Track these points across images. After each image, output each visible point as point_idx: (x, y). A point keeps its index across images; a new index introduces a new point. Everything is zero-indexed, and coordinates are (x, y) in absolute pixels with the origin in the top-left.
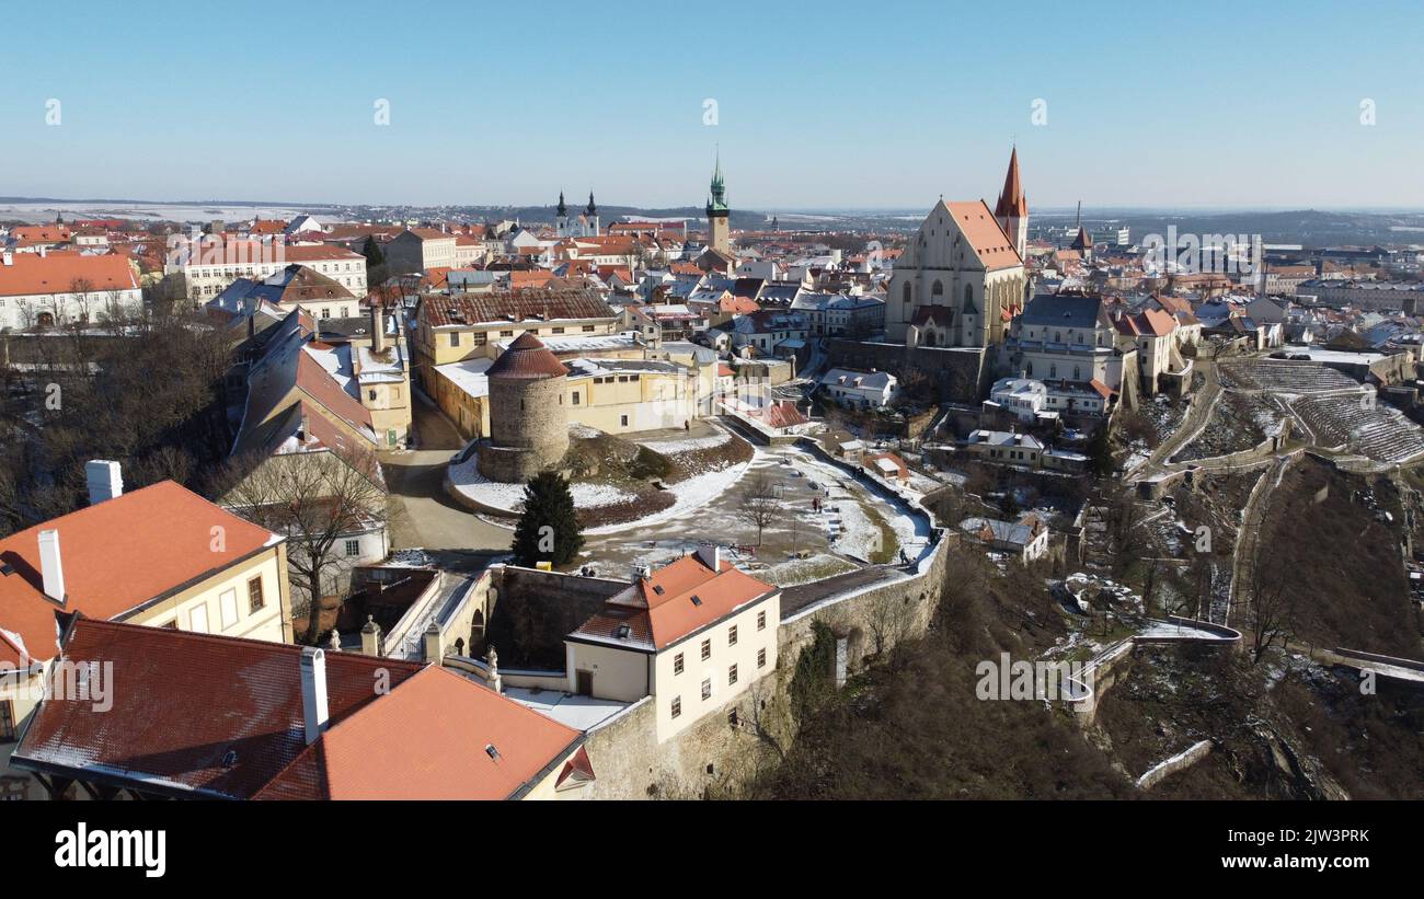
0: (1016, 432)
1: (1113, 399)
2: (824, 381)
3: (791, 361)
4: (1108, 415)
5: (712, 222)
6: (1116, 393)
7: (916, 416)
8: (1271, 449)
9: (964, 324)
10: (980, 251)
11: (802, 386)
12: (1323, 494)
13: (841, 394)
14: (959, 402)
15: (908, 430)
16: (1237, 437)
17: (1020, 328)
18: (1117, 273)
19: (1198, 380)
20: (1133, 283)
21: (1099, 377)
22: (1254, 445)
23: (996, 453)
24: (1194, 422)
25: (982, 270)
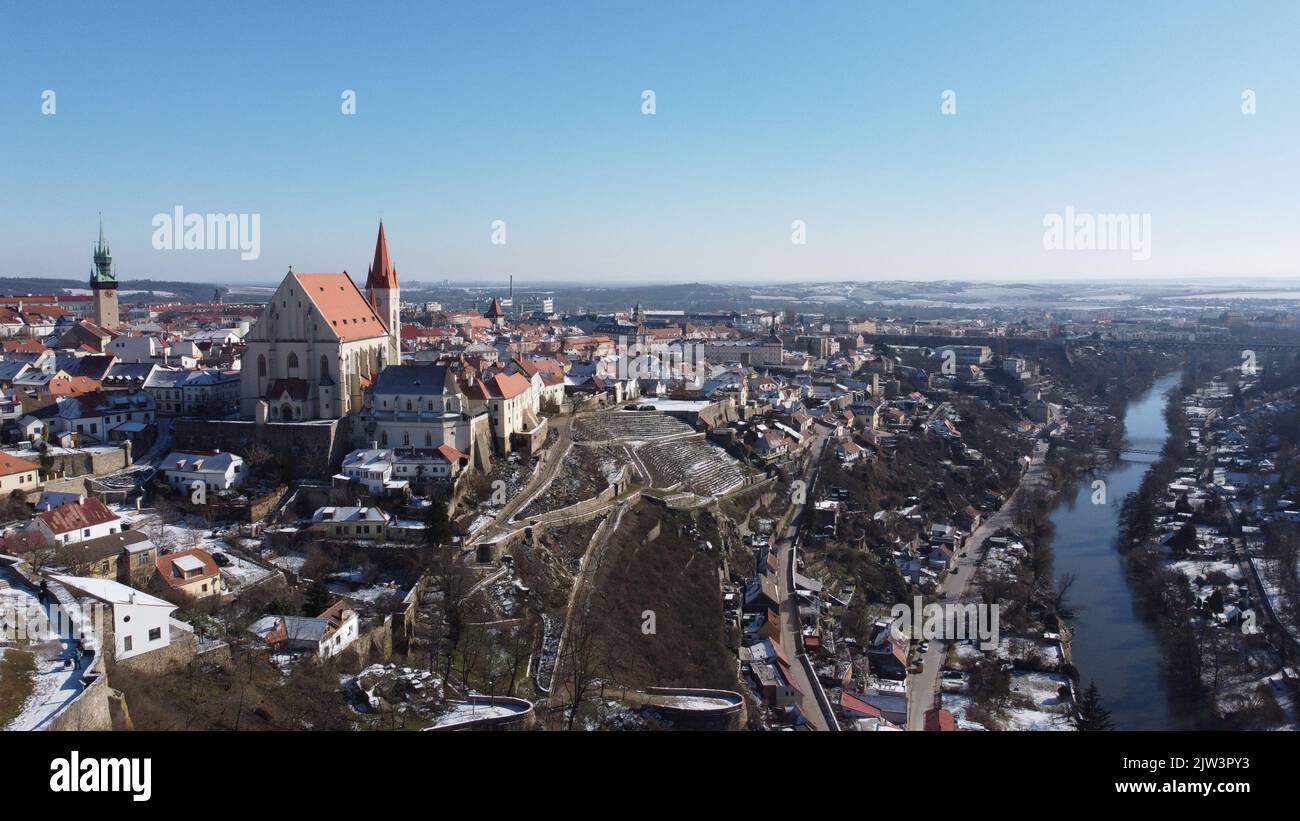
0: (363, 506)
1: (463, 462)
2: (162, 467)
3: (125, 447)
4: (454, 479)
5: (97, 295)
6: (466, 456)
7: (259, 497)
8: (613, 495)
9: (321, 396)
10: (335, 323)
11: (137, 475)
12: (656, 532)
13: (180, 479)
14: (312, 478)
15: (250, 512)
16: (583, 487)
17: (373, 398)
18: (517, 339)
19: (553, 436)
20: (532, 346)
21: (449, 441)
22: (597, 494)
23: (340, 530)
24: (542, 477)
25: (337, 341)
